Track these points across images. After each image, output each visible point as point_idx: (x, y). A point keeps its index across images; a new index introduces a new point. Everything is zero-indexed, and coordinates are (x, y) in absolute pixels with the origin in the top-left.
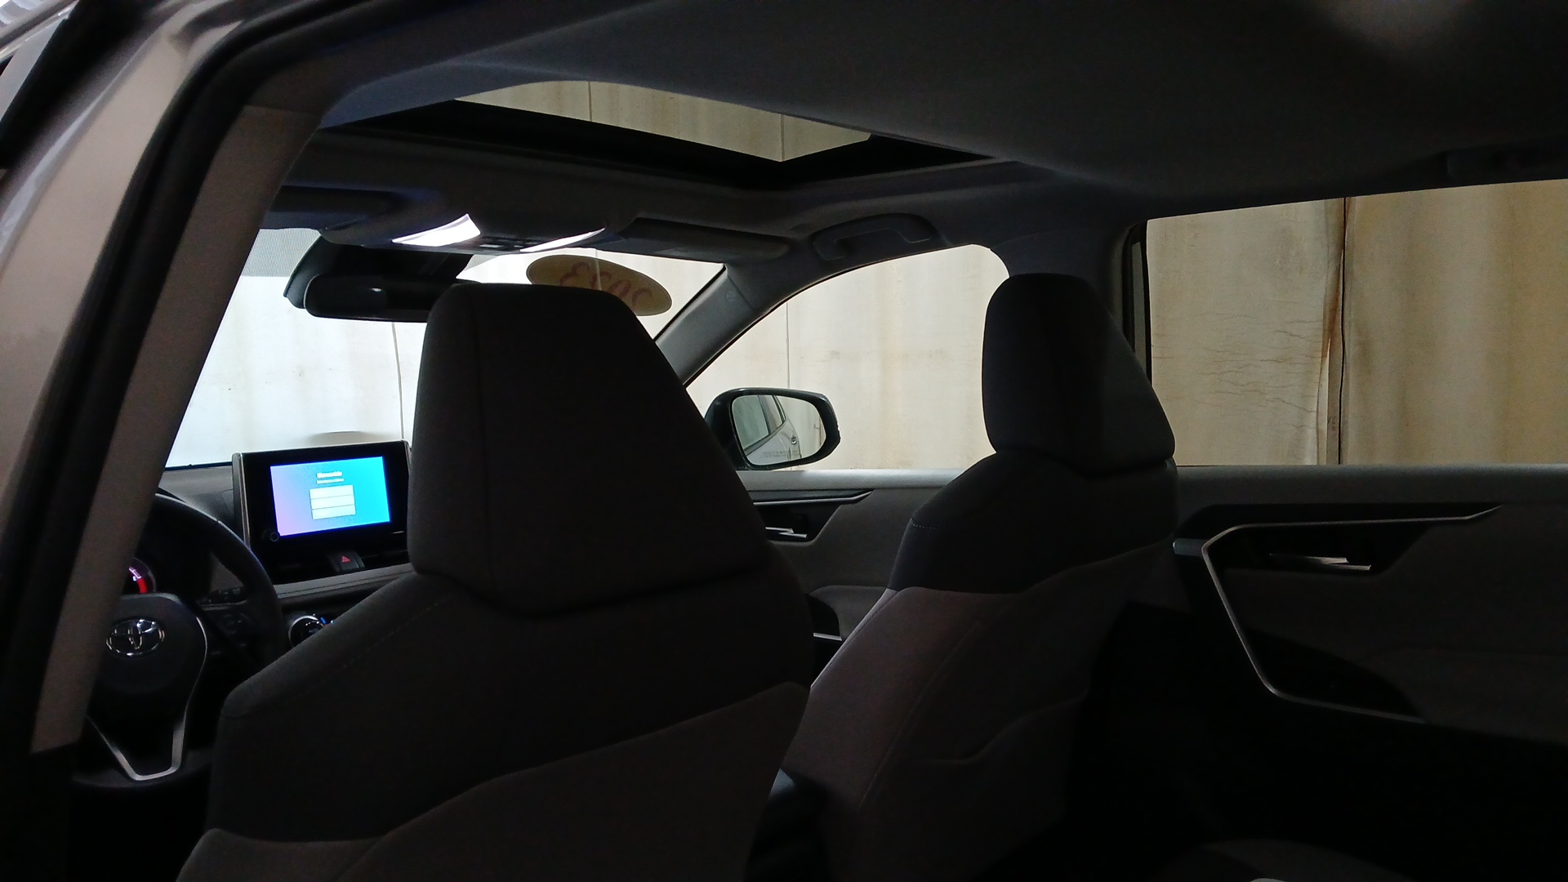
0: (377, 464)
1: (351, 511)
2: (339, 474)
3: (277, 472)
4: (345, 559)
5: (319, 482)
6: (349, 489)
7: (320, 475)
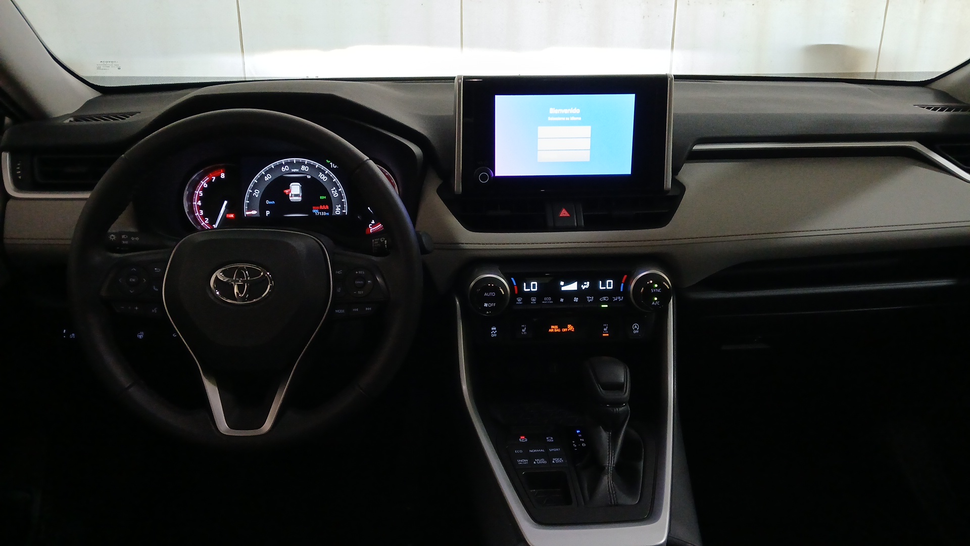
0: (628, 101)
1: (585, 156)
2: (578, 111)
3: (502, 102)
4: (564, 213)
5: (550, 119)
6: (586, 130)
7: (552, 111)
